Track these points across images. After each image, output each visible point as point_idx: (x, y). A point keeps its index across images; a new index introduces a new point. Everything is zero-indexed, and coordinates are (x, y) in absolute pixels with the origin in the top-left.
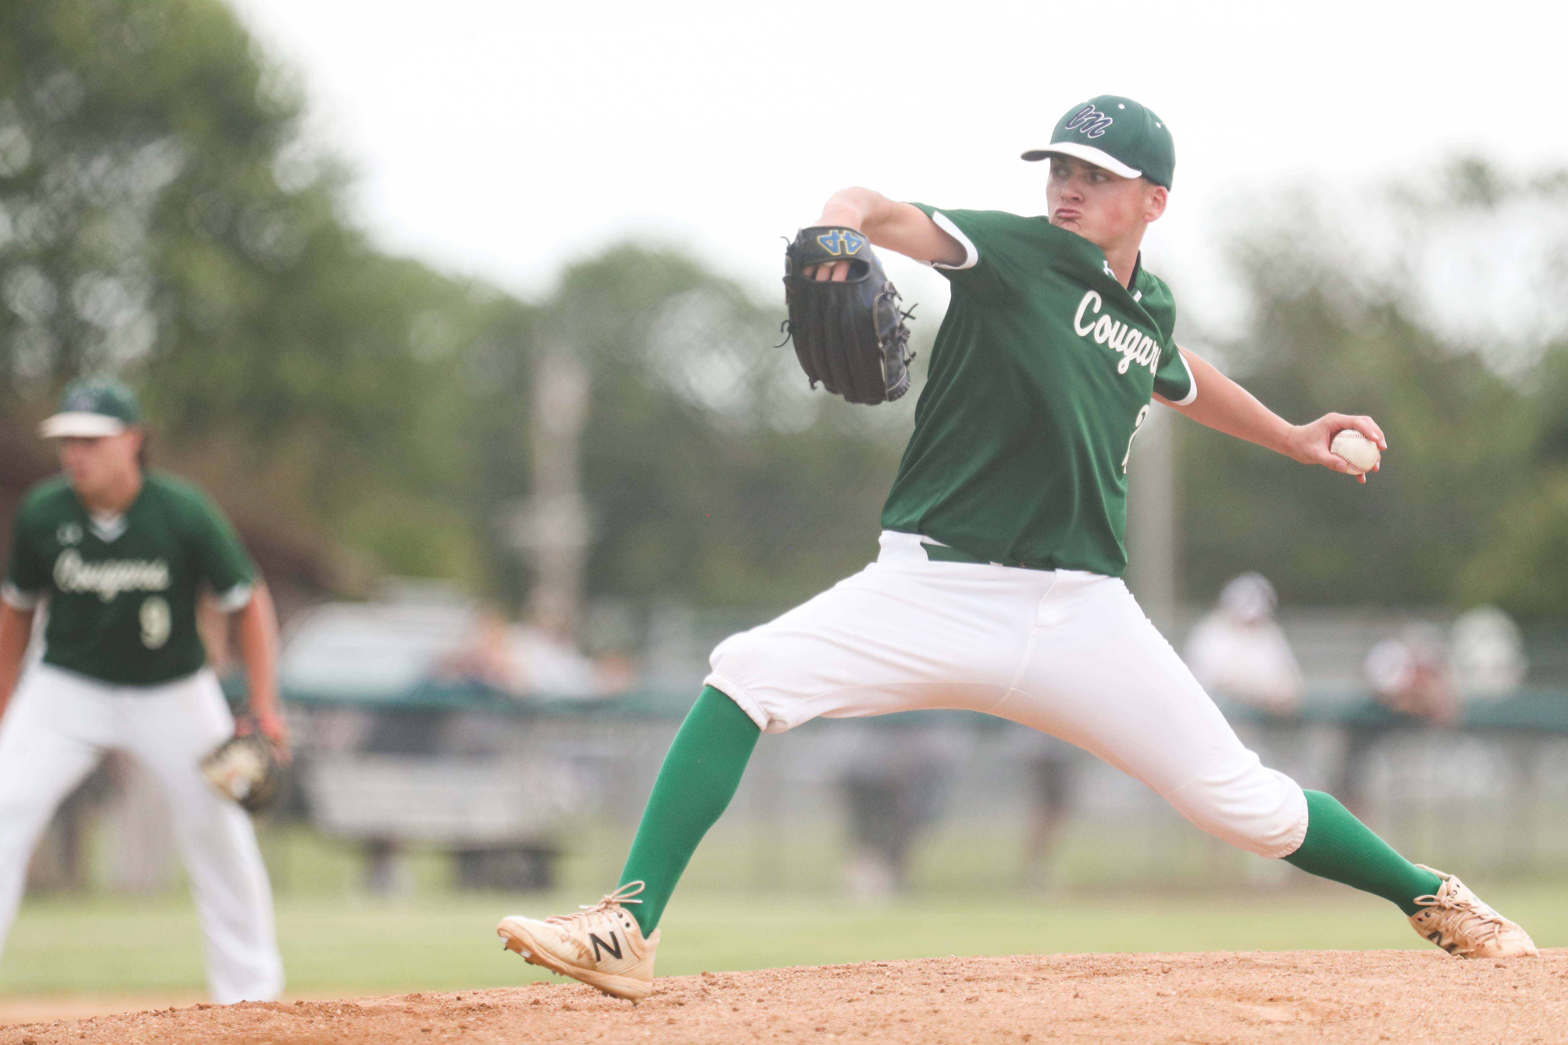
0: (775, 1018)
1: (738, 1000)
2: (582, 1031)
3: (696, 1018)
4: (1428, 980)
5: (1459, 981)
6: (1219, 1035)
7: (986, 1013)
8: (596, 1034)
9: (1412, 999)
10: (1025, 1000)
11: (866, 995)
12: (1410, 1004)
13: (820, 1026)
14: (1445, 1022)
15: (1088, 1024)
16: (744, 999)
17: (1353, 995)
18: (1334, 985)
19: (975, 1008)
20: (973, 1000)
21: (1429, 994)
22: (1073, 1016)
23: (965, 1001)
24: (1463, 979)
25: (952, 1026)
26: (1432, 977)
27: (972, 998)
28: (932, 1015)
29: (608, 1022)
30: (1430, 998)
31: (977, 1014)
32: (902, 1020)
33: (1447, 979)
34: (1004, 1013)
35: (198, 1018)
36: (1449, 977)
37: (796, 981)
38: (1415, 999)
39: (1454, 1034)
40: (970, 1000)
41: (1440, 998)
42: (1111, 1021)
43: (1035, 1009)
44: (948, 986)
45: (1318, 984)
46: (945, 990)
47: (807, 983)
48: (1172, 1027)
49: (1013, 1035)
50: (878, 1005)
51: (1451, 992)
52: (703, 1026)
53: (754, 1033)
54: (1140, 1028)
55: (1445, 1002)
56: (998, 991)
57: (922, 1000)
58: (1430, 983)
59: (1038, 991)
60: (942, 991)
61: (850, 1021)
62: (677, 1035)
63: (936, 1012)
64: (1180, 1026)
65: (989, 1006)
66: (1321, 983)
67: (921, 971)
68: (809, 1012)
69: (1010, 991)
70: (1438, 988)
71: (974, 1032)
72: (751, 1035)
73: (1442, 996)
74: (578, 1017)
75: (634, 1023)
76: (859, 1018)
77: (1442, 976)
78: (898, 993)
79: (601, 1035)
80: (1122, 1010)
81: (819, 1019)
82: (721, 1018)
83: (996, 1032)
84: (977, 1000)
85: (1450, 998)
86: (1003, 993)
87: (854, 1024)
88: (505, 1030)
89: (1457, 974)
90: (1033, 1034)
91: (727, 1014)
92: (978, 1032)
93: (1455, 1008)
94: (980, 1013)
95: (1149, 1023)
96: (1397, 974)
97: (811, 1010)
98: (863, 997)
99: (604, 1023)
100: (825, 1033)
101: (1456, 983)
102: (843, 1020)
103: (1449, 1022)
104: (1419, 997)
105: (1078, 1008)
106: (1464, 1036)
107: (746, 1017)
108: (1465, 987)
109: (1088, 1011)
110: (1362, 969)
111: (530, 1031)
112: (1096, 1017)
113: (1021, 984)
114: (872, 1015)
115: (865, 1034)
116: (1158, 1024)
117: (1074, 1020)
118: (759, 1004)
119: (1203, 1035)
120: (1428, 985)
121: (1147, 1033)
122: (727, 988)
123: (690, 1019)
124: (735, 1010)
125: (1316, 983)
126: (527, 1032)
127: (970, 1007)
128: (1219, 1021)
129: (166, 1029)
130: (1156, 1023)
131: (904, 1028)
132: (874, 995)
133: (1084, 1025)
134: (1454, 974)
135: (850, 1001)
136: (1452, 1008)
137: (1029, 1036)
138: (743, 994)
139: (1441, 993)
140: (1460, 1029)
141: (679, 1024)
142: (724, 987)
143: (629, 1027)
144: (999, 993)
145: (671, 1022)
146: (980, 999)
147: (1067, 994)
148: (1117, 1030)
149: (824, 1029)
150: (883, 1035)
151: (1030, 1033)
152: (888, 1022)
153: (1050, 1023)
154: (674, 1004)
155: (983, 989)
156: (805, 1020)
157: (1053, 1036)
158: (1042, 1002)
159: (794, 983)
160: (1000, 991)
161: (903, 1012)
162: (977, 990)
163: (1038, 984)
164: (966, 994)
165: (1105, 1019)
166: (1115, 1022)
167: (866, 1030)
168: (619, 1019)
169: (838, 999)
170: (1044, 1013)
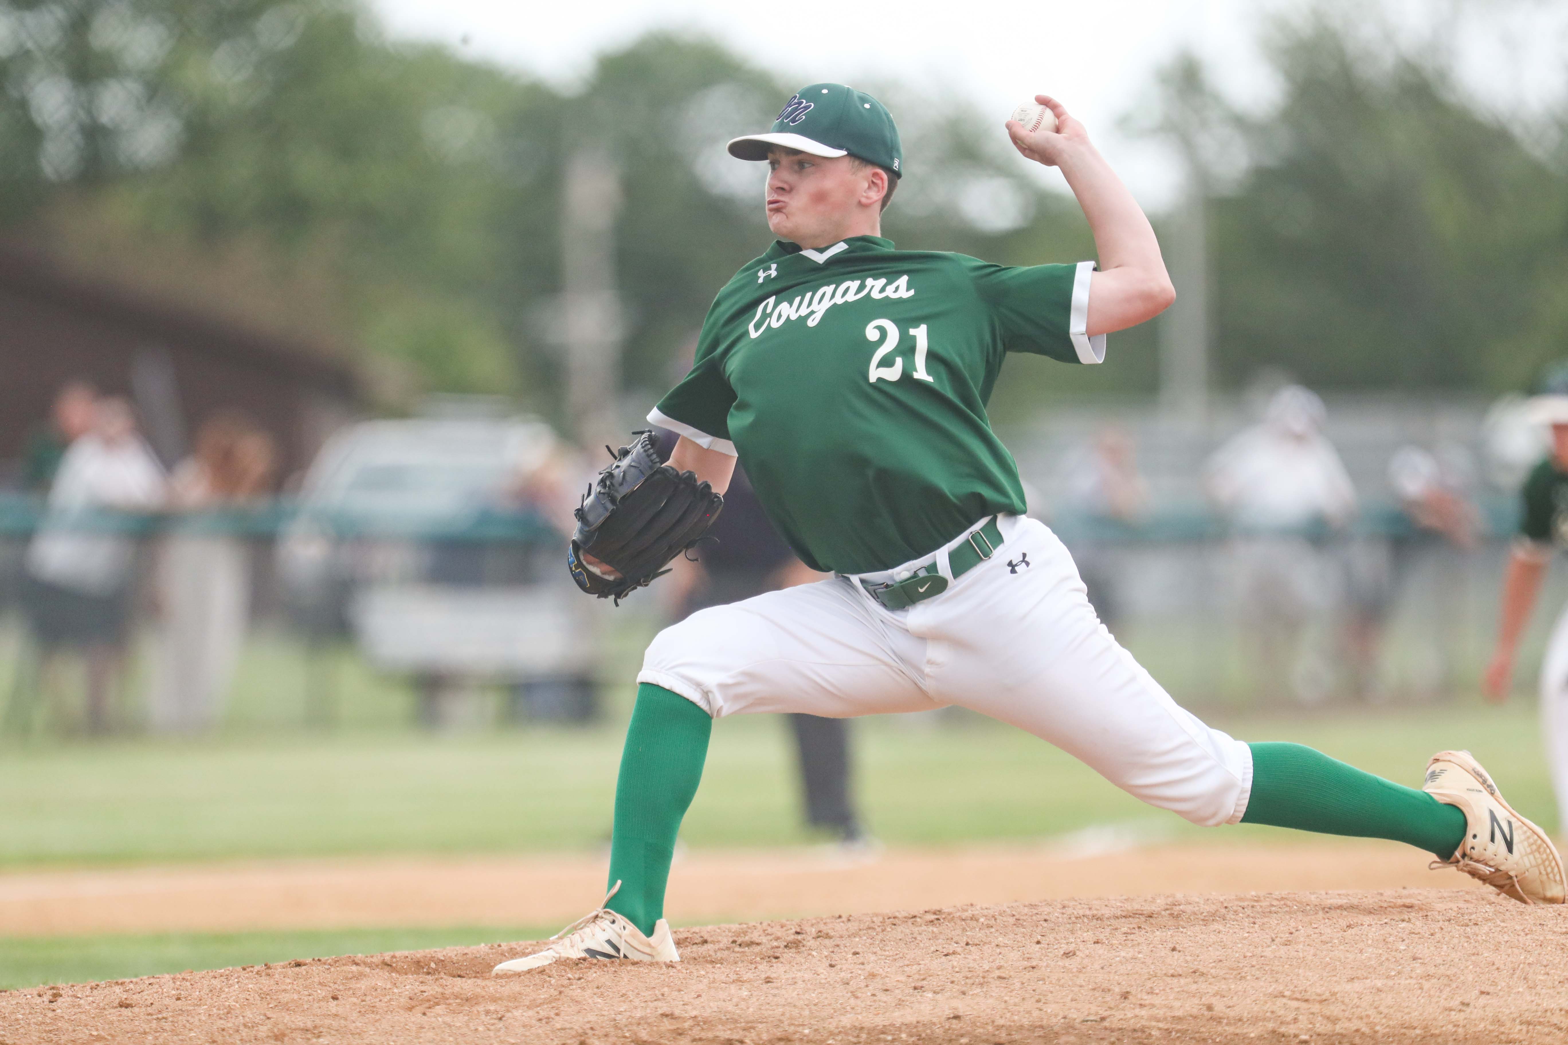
0: (873, 976)
1: (833, 952)
2: (680, 990)
3: (794, 976)
4: (1526, 928)
5: (1557, 929)
6: (1319, 991)
7: (1084, 968)
8: (694, 995)
9: (1510, 950)
10: (1123, 954)
11: (962, 947)
12: (1509, 955)
13: (919, 984)
14: (1545, 974)
15: (1187, 980)
16: (839, 951)
17: (1452, 946)
18: (1432, 935)
19: (1073, 964)
20: (1071, 954)
21: (1527, 944)
22: (1171, 972)
23: (1063, 955)
24: (1561, 928)
25: (1051, 983)
26: (1529, 925)
27: (1069, 953)
28: (1029, 972)
29: (706, 981)
30: (1529, 948)
31: (1075, 970)
32: (1000, 978)
33: (1545, 927)
34: (1102, 968)
35: (293, 976)
36: (1547, 926)
37: (890, 930)
38: (1514, 949)
39: (1554, 987)
40: (1067, 954)
41: (1538, 947)
42: (1209, 976)
43: (1133, 964)
44: (1043, 936)
45: (1416, 934)
46: (1041, 941)
47: (902, 932)
48: (1270, 982)
49: (1111, 992)
50: (974, 960)
51: (1550, 942)
52: (801, 984)
53: (852, 992)
54: (1238, 983)
55: (1544, 953)
56: (1094, 943)
57: (1019, 953)
58: (1528, 932)
59: (1135, 942)
60: (1038, 942)
61: (948, 979)
62: (775, 996)
63: (1033, 968)
64: (1279, 981)
65: (1086, 961)
66: (1419, 933)
67: (1015, 917)
68: (906, 969)
69: (1107, 942)
70: (1536, 937)
71: (1073, 989)
72: (850, 994)
73: (1541, 945)
74: (674, 974)
75: (731, 981)
76: (957, 975)
77: (1540, 924)
78: (993, 944)
79: (699, 996)
80: (1220, 964)
81: (916, 977)
82: (818, 975)
83: (1094, 989)
84: (1074, 954)
85: (1549, 948)
86: (1100, 945)
87: (952, 982)
88: (602, 990)
89: (1555, 921)
90: (1132, 991)
91: (823, 969)
92: (1076, 989)
93: (1554, 959)
94: (1077, 968)
95: (1248, 978)
96: (1495, 921)
97: (908, 966)
98: (959, 950)
99: (701, 981)
100: (924, 992)
101: (1554, 932)
102: (941, 977)
103: (1548, 974)
104: (1517, 947)
105: (1175, 961)
106: (1564, 989)
107: (843, 974)
108: (1563, 937)
109: (1186, 965)
110: (1459, 916)
111: (627, 991)
112: (1195, 972)
113: (1116, 934)
114: (970, 971)
115: (964, 993)
116: (1257, 979)
117: (1173, 976)
118: (855, 957)
119: (1302, 990)
120: (1526, 934)
121: (1245, 988)
122: (821, 938)
123: (788, 976)
124: (832, 966)
125: (1413, 933)
126: (624, 992)
127: (1067, 962)
128: (1318, 976)
129: (261, 989)
130: (1255, 977)
131: (1003, 985)
132: (970, 946)
133: (1183, 981)
134: (1551, 922)
135: (946, 955)
136: (1551, 959)
137: (1128, 992)
138: (838, 946)
139: (1539, 943)
140: (1560, 982)
141: (776, 982)
142: (819, 937)
143: (727, 985)
144: (1096, 945)
145: (768, 981)
146: (1078, 953)
147: (1164, 946)
148: (1216, 985)
149: (922, 987)
150: (981, 993)
151: (1128, 990)
152: (986, 980)
153: (1149, 979)
154: (769, 957)
155: (1079, 940)
156: (903, 978)
157: (1152, 993)
158: (1140, 956)
159: (888, 931)
160: (1097, 942)
161: (999, 968)
162: (1073, 941)
163: (1134, 933)
164: (1062, 946)
165: (1203, 974)
166: (1214, 977)
167: (964, 989)
168: (716, 976)
169: (934, 952)
170: (1142, 968)
